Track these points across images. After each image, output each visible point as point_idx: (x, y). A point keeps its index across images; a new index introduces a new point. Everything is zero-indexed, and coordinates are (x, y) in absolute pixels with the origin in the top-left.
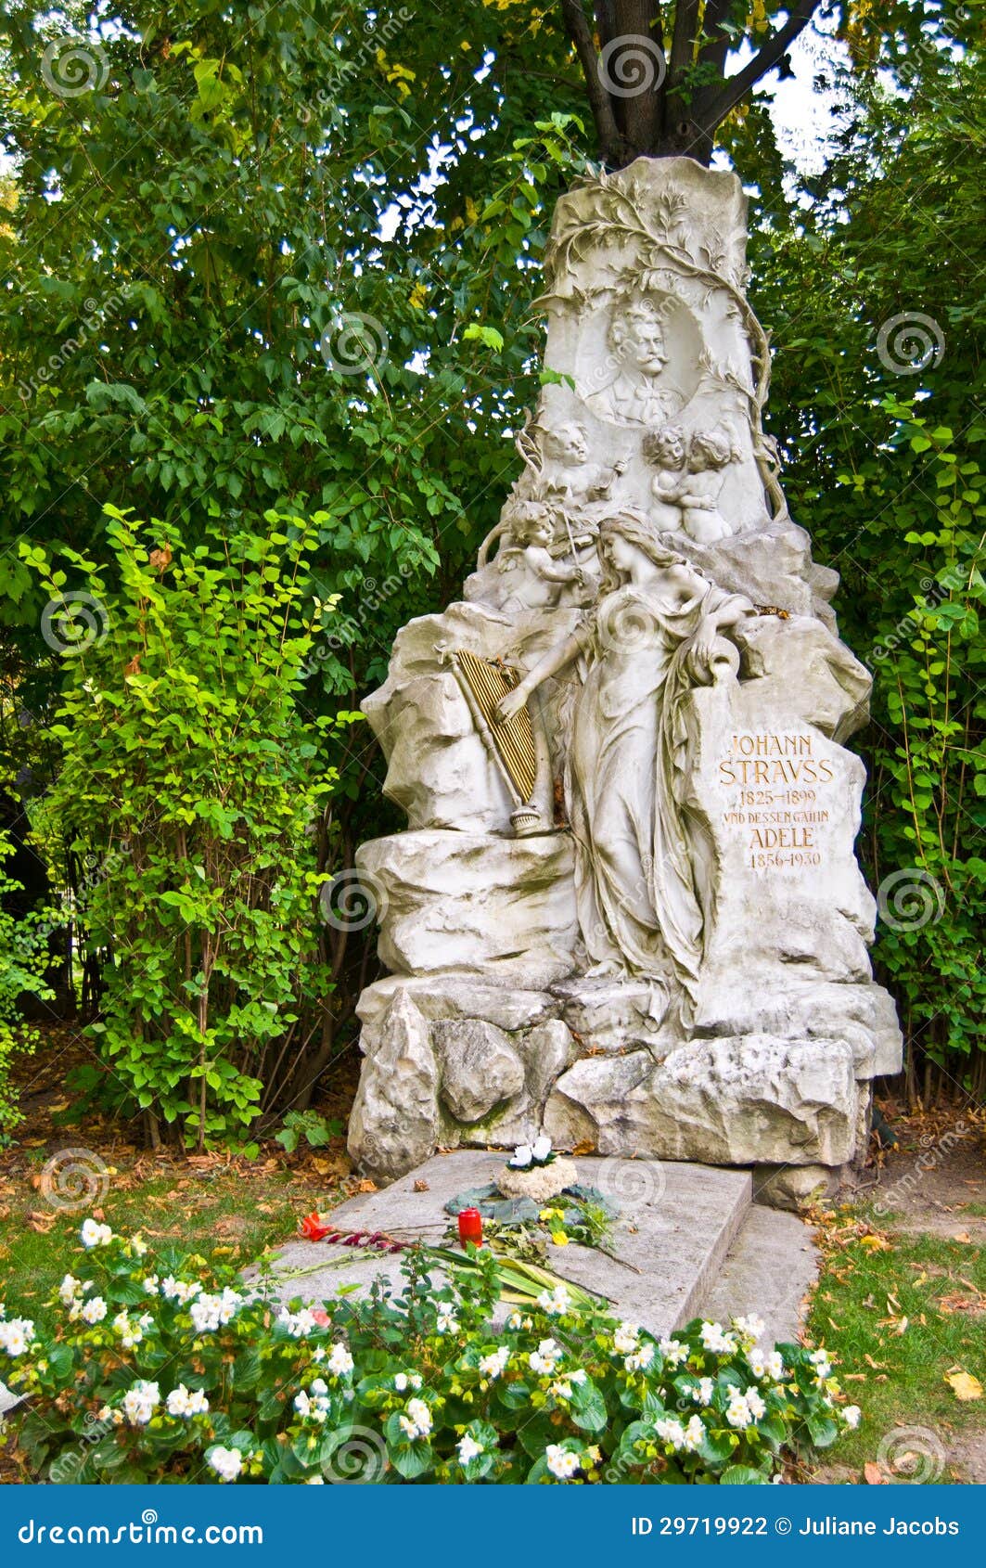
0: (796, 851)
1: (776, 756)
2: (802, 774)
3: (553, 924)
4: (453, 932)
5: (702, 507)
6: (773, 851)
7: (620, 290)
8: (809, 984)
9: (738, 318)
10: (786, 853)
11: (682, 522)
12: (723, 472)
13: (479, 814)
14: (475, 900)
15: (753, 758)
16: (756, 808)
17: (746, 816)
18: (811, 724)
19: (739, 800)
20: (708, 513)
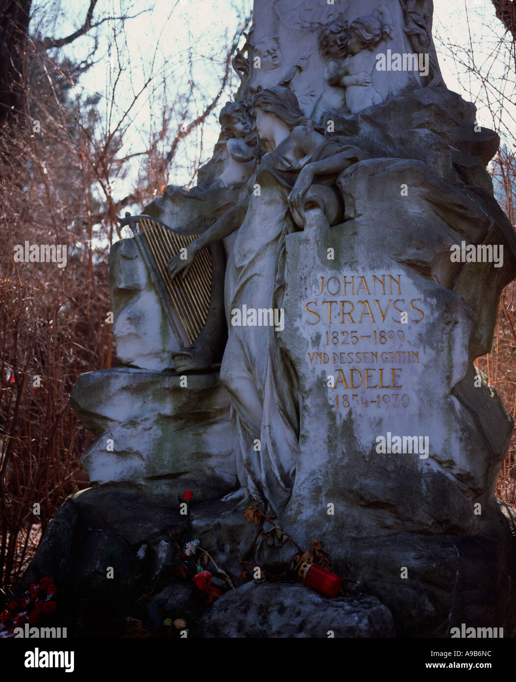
0: (384, 392)
1: (363, 296)
2: (392, 313)
5: (357, 84)
6: (359, 391)
10: (374, 394)
11: (344, 100)
12: (377, 49)
14: (140, 427)
15: (339, 299)
16: (341, 348)
17: (331, 356)
18: (401, 262)
19: (323, 340)
20: (361, 89)
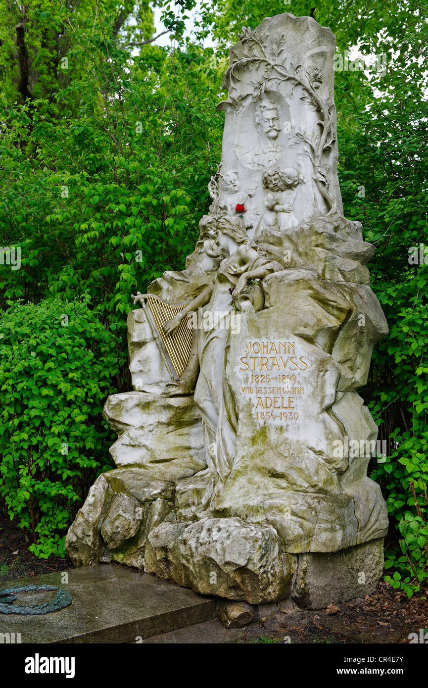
0: (283, 411)
1: (273, 354)
2: (290, 364)
3: (193, 445)
4: (133, 446)
5: (284, 211)
6: (270, 410)
7: (255, 94)
8: (282, 491)
9: (309, 100)
10: (277, 412)
11: (276, 220)
12: (296, 189)
13: (157, 384)
14: (146, 430)
15: (259, 355)
16: (260, 385)
17: (254, 389)
18: (296, 335)
19: (250, 380)
20: (286, 214)
